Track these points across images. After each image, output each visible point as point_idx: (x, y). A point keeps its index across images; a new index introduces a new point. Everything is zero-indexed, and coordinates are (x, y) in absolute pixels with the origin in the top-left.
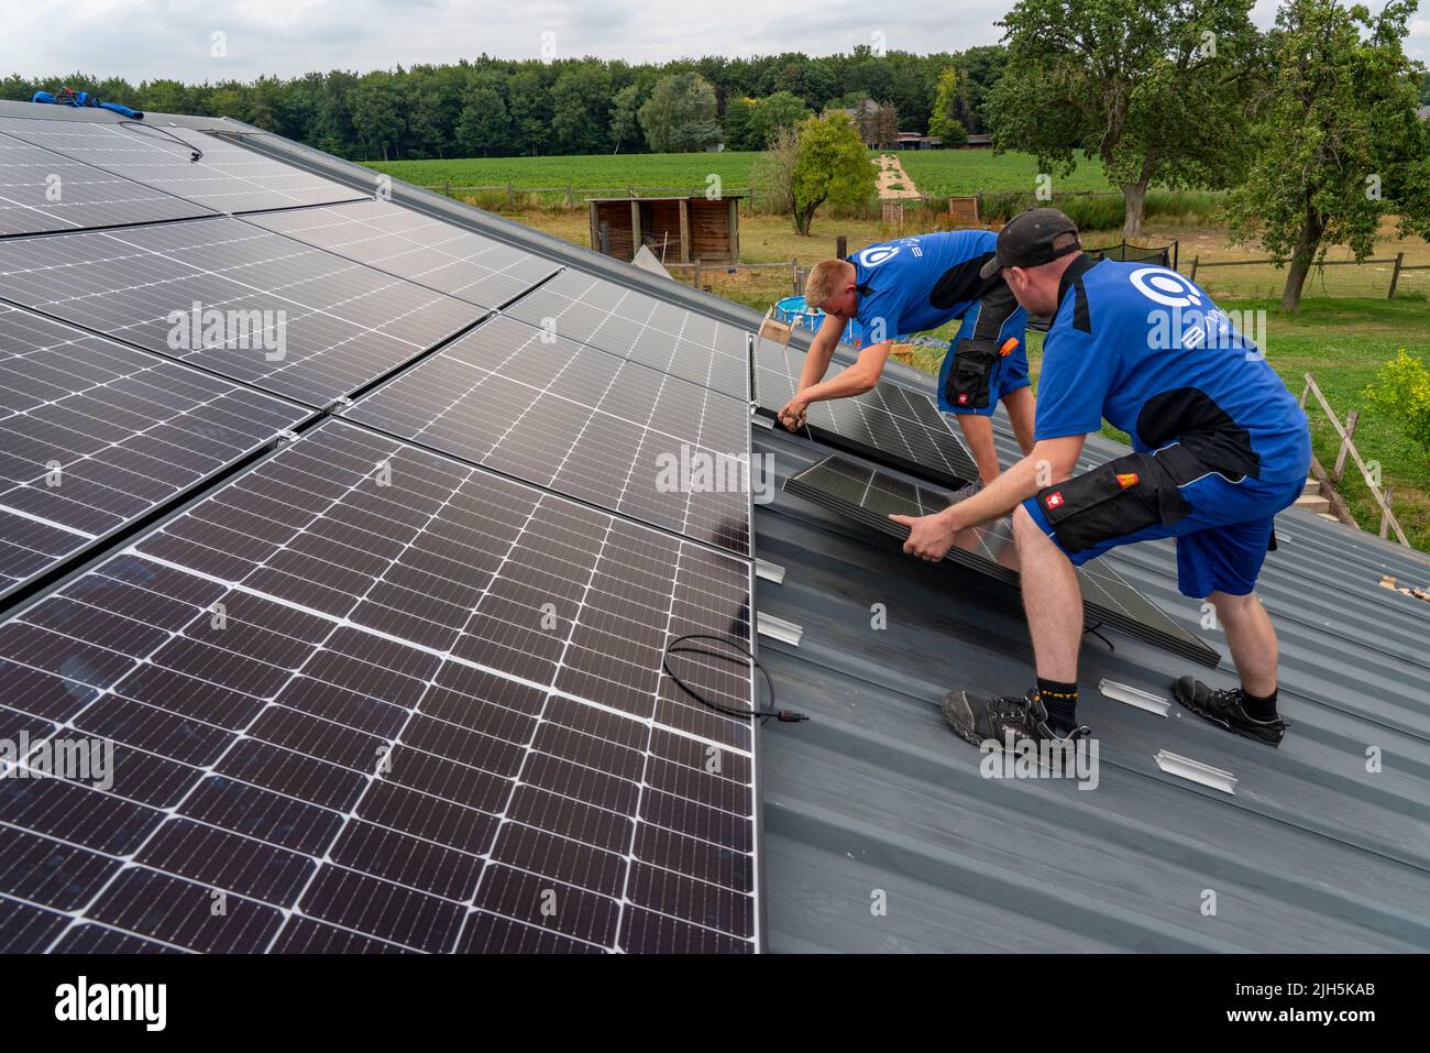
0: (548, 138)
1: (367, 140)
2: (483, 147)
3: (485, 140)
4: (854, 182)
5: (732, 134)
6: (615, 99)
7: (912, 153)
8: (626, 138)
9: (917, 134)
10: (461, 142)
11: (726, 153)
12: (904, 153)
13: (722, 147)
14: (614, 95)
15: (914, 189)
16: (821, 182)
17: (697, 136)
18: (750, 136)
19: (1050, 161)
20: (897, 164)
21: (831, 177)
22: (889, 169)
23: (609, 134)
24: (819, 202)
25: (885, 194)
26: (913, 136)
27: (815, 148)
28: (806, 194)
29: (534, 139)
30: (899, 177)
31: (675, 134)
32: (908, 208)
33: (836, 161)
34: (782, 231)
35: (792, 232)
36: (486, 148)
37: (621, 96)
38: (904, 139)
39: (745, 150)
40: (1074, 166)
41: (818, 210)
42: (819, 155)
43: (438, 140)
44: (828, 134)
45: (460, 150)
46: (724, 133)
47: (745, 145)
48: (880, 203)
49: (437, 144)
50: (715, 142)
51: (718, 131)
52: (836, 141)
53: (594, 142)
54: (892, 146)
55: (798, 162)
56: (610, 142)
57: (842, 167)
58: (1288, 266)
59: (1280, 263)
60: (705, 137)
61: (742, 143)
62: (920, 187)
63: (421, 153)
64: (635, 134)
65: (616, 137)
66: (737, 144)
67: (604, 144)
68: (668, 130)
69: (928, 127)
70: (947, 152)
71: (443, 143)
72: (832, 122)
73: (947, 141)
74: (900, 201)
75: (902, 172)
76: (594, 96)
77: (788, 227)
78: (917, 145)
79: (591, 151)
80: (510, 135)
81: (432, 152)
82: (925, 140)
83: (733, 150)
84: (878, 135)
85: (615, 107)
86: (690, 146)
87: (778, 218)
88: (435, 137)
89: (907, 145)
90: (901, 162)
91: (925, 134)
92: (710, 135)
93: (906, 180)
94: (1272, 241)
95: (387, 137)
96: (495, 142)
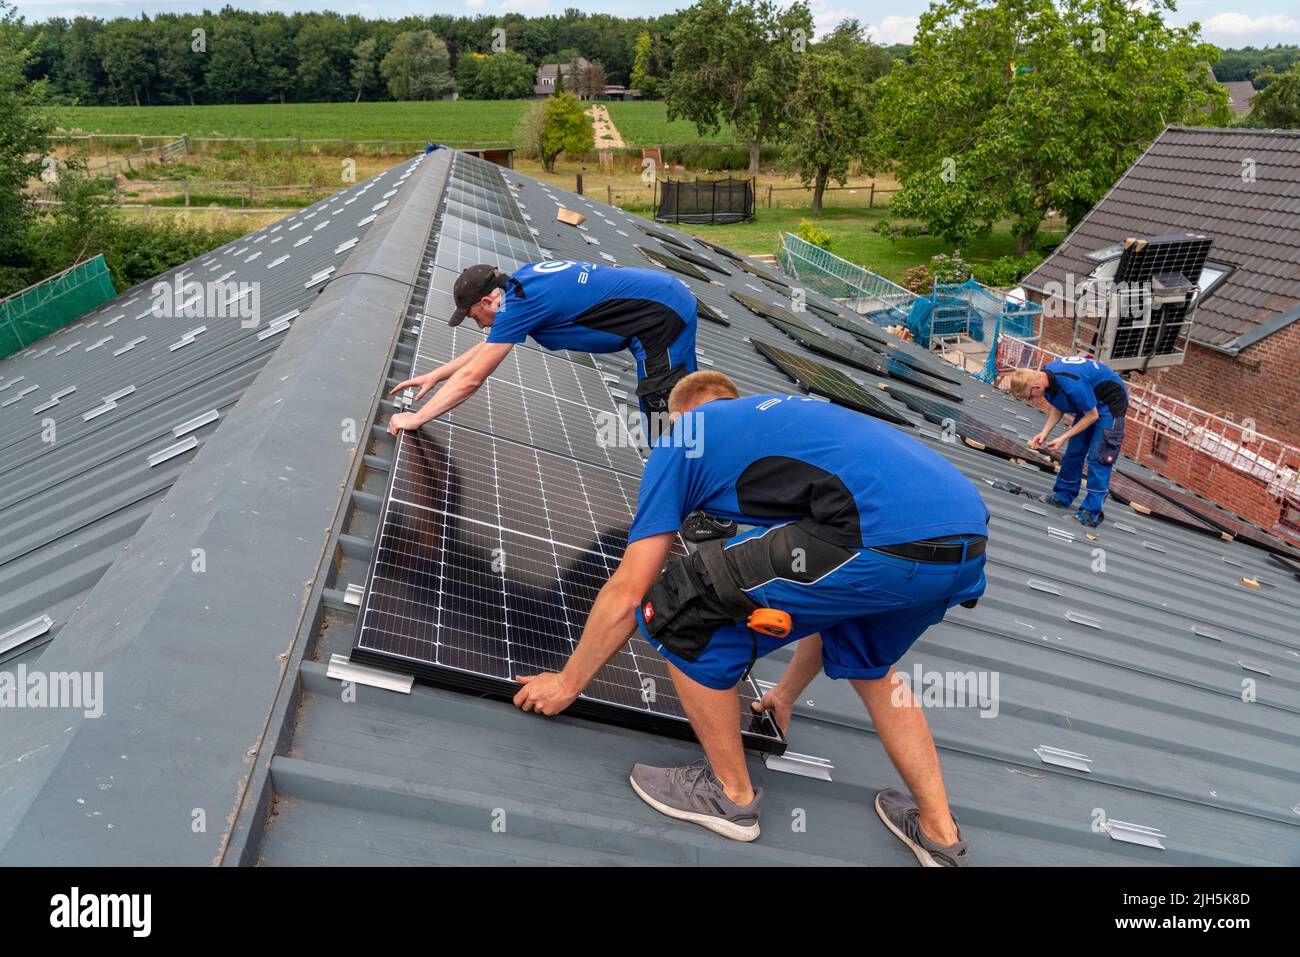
0: (293, 84)
1: (117, 83)
2: (233, 93)
3: (235, 86)
4: (580, 140)
5: (464, 85)
6: (355, 50)
7: (618, 103)
8: (367, 85)
9: (620, 87)
10: (210, 87)
11: (460, 102)
12: (612, 104)
13: (456, 96)
14: (354, 47)
15: (619, 138)
16: (560, 139)
17: (434, 87)
18: (480, 86)
19: (704, 125)
20: (606, 116)
21: (566, 135)
22: (600, 120)
23: (351, 81)
24: (559, 151)
25: (600, 144)
26: (618, 89)
27: (554, 117)
28: (550, 147)
29: (281, 85)
30: (608, 128)
31: (415, 84)
32: (616, 154)
33: (568, 126)
34: (535, 170)
35: (542, 171)
36: (235, 92)
37: (361, 48)
38: (610, 92)
39: (477, 99)
40: (720, 128)
41: (557, 157)
42: (557, 121)
43: (189, 85)
44: (564, 107)
45: (211, 93)
46: (457, 84)
47: (476, 95)
48: (597, 151)
49: (187, 88)
50: (450, 91)
51: (452, 82)
52: (567, 113)
53: (338, 89)
54: (601, 98)
55: (544, 126)
56: (353, 89)
57: (573, 129)
58: (813, 190)
59: (809, 189)
60: (441, 88)
61: (473, 93)
62: (624, 137)
63: (172, 97)
64: (375, 82)
65: (356, 85)
66: (468, 93)
67: (347, 90)
68: (407, 82)
69: (630, 82)
70: (646, 103)
71: (193, 88)
72: (564, 100)
73: (646, 94)
74: (610, 150)
75: (611, 124)
76: (336, 47)
77: (539, 167)
78: (621, 97)
79: (336, 98)
80: (257, 81)
81: (183, 98)
82: (627, 92)
83: (466, 98)
84: (589, 87)
85: (356, 58)
86: (427, 95)
87: (530, 161)
88: (186, 82)
89: (614, 97)
90: (610, 113)
91: (627, 88)
92: (446, 85)
93: (614, 132)
94: (804, 175)
95: (138, 81)
96: (244, 88)
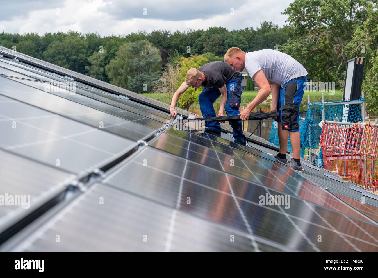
6: (90, 59)
14: (89, 56)
37: (94, 57)
76: (74, 57)
85: (90, 65)
